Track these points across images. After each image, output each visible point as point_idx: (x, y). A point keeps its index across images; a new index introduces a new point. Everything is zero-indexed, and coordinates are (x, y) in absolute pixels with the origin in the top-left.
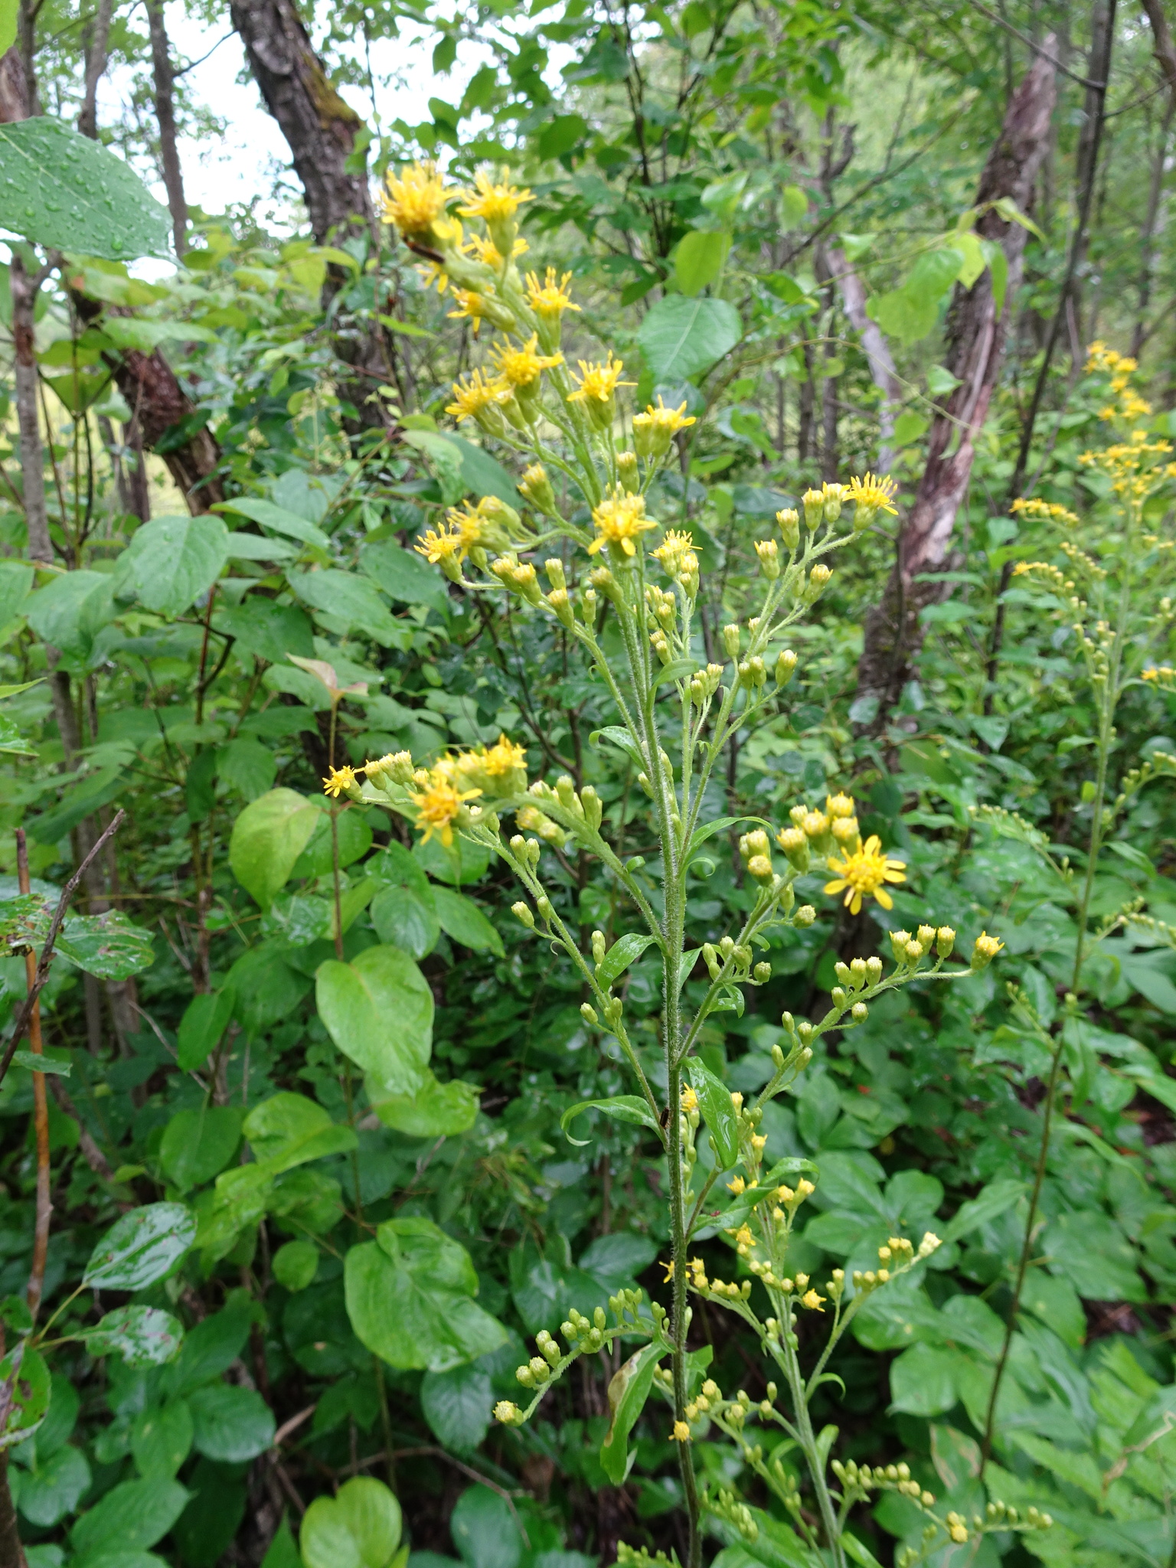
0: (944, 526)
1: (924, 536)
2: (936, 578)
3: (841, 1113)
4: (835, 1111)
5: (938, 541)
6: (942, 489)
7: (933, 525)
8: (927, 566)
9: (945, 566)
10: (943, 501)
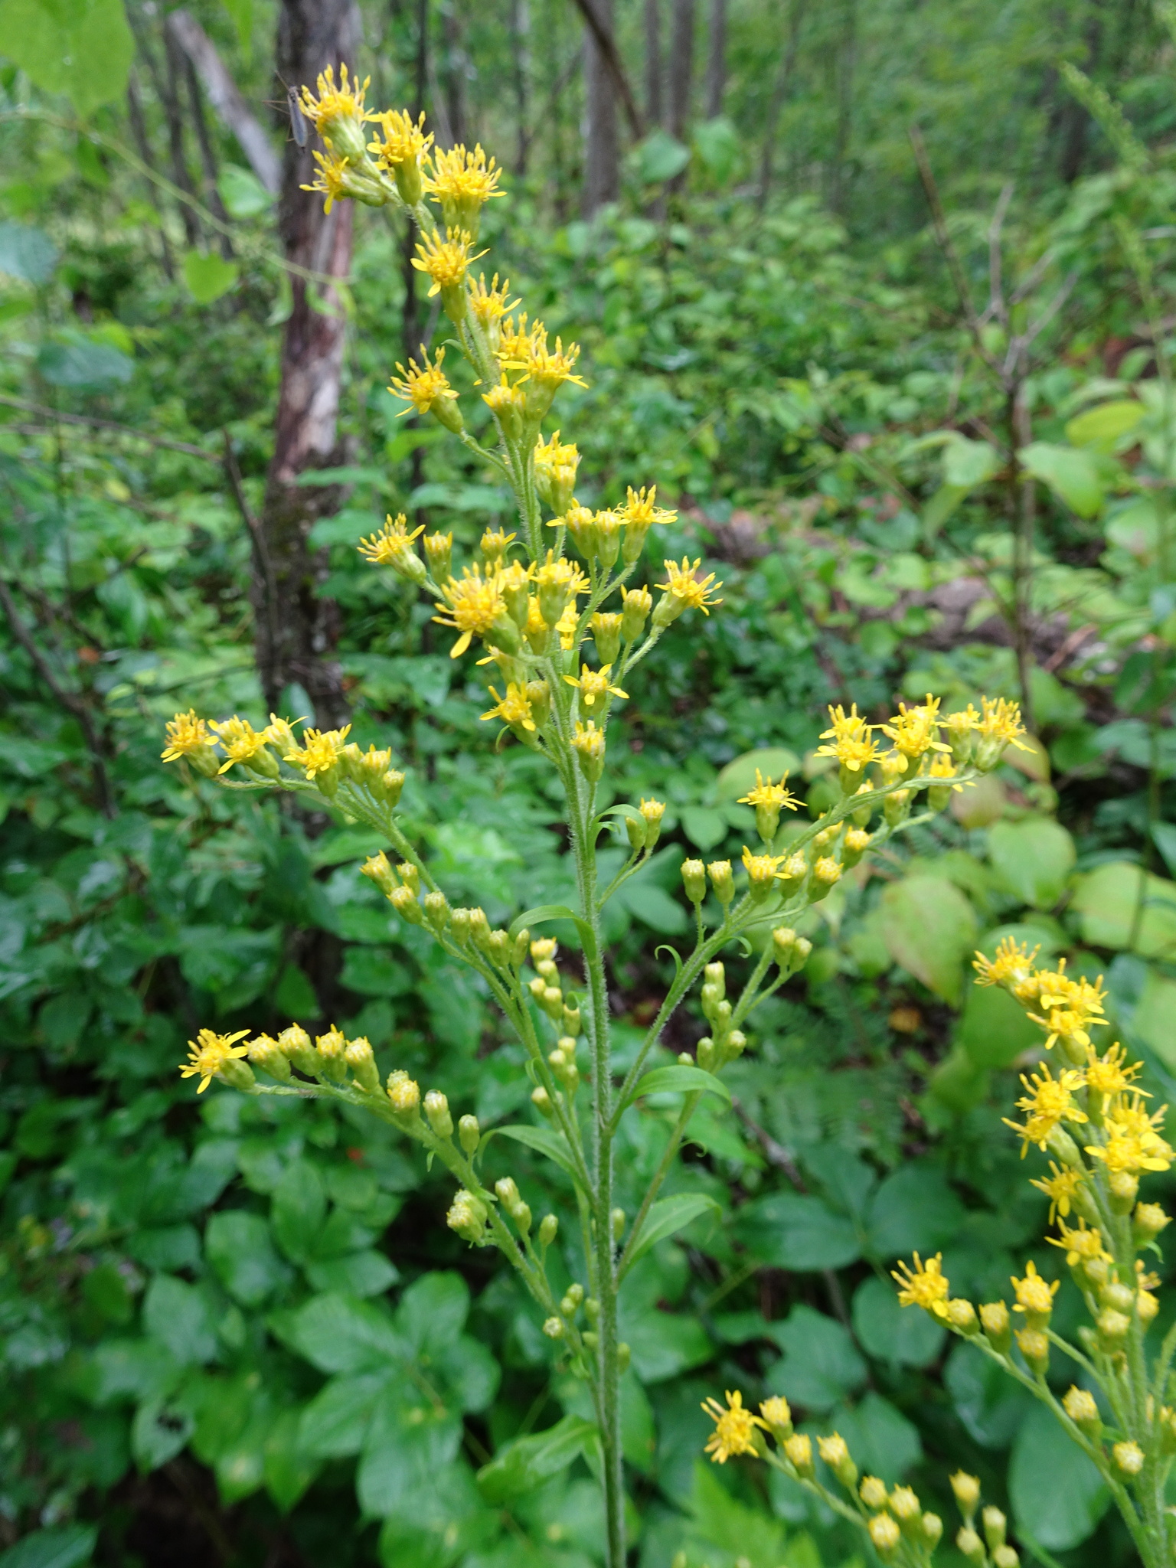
0: (326, 399)
1: (300, 417)
2: (325, 478)
3: (330, 1205)
4: (321, 1205)
5: (322, 422)
6: (313, 350)
7: (310, 399)
8: (313, 460)
9: (337, 458)
10: (317, 365)
